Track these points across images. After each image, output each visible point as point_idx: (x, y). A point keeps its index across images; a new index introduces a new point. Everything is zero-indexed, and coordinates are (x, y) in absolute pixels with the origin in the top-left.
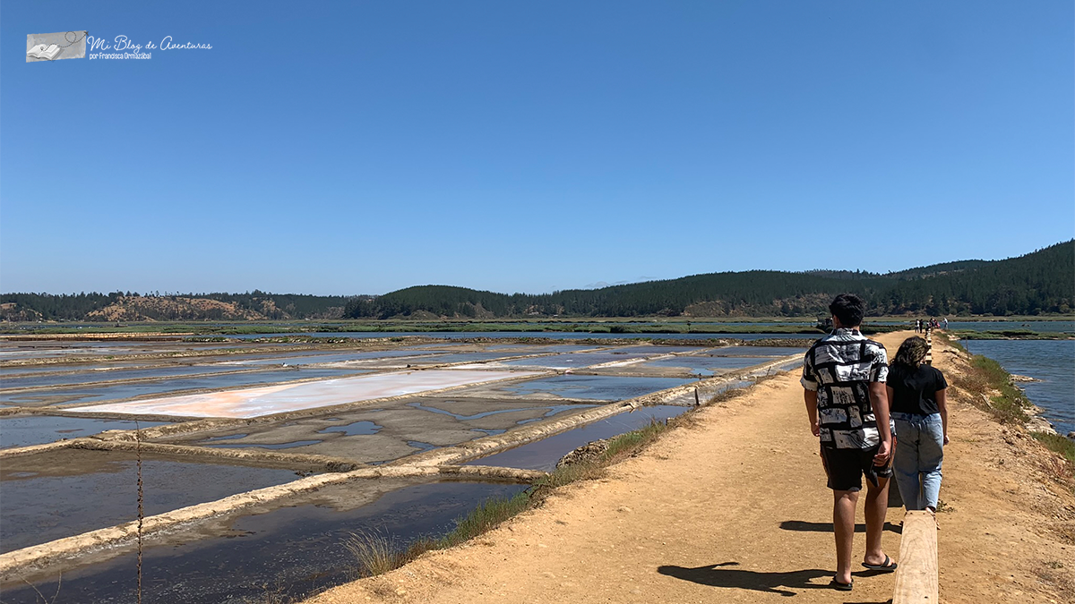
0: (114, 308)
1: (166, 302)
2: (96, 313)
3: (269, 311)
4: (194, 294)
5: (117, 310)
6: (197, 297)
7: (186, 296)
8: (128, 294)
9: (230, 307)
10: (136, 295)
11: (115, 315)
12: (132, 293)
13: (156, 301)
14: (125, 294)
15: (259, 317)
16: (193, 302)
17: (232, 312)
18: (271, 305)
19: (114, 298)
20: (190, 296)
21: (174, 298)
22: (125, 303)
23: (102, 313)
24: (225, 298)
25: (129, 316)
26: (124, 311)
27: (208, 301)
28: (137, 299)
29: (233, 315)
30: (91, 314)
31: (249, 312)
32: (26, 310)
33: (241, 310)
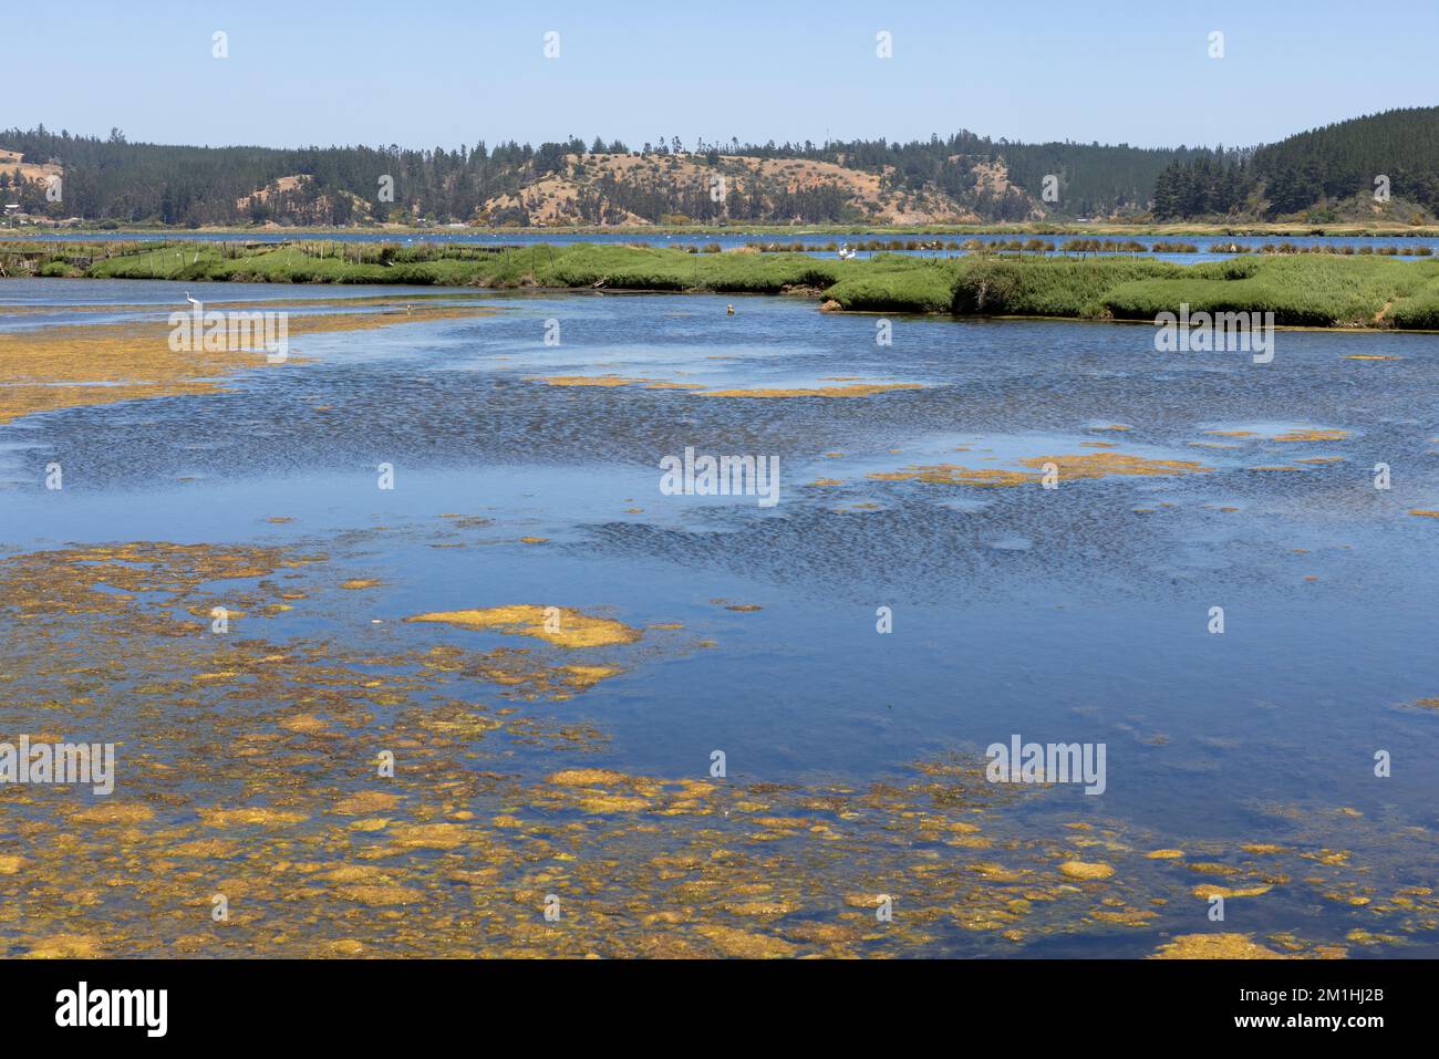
0: (547, 186)
1: (689, 168)
2: (505, 202)
3: (989, 192)
4: (779, 145)
5: (556, 191)
6: (786, 153)
7: (754, 152)
8: (598, 148)
9: (866, 184)
10: (618, 149)
11: (549, 208)
12: (608, 143)
13: (663, 164)
14: (589, 145)
15: (949, 215)
16: (769, 168)
17: (873, 199)
18: (996, 178)
19: (552, 159)
20: (766, 153)
21: (712, 158)
22: (580, 171)
23: (515, 203)
24: (866, 156)
25: (587, 209)
26: (573, 194)
27: (809, 164)
28: (614, 162)
29: (873, 207)
30: (490, 204)
31: (921, 198)
32: (333, 192)
33: (899, 194)
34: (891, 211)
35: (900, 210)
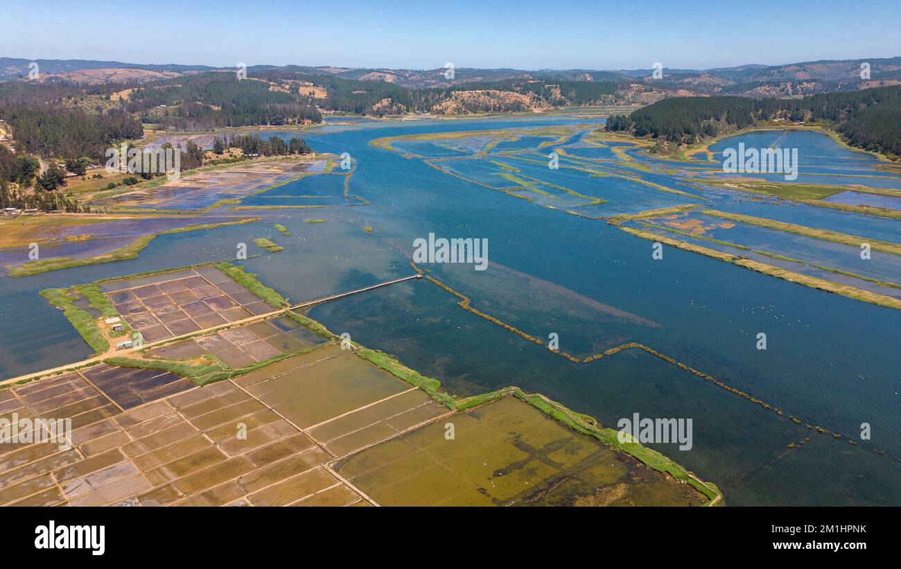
0: (449, 103)
1: (483, 97)
2: (438, 107)
3: (556, 98)
5: (451, 105)
9: (526, 100)
11: (450, 109)
16: (502, 95)
17: (528, 104)
18: (557, 93)
19: (448, 93)
21: (488, 94)
22: (456, 98)
23: (441, 108)
25: (458, 110)
26: (455, 106)
27: (512, 93)
28: (464, 96)
29: (528, 107)
30: (435, 108)
31: (540, 104)
32: (396, 105)
33: (535, 103)
34: (533, 108)
35: (535, 107)
